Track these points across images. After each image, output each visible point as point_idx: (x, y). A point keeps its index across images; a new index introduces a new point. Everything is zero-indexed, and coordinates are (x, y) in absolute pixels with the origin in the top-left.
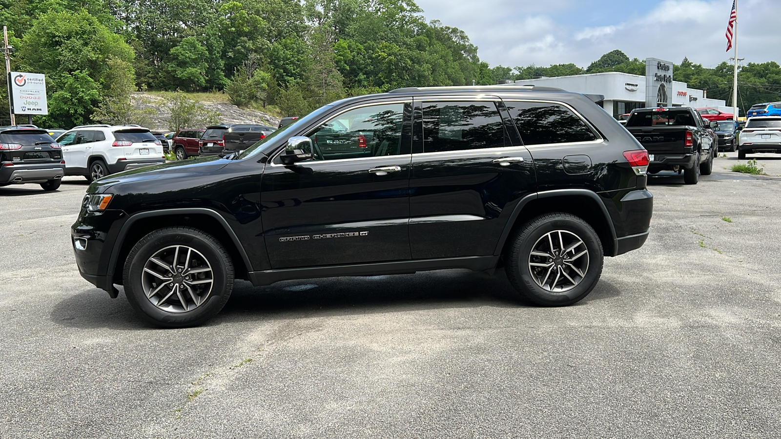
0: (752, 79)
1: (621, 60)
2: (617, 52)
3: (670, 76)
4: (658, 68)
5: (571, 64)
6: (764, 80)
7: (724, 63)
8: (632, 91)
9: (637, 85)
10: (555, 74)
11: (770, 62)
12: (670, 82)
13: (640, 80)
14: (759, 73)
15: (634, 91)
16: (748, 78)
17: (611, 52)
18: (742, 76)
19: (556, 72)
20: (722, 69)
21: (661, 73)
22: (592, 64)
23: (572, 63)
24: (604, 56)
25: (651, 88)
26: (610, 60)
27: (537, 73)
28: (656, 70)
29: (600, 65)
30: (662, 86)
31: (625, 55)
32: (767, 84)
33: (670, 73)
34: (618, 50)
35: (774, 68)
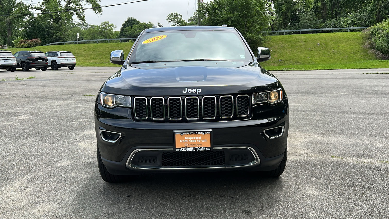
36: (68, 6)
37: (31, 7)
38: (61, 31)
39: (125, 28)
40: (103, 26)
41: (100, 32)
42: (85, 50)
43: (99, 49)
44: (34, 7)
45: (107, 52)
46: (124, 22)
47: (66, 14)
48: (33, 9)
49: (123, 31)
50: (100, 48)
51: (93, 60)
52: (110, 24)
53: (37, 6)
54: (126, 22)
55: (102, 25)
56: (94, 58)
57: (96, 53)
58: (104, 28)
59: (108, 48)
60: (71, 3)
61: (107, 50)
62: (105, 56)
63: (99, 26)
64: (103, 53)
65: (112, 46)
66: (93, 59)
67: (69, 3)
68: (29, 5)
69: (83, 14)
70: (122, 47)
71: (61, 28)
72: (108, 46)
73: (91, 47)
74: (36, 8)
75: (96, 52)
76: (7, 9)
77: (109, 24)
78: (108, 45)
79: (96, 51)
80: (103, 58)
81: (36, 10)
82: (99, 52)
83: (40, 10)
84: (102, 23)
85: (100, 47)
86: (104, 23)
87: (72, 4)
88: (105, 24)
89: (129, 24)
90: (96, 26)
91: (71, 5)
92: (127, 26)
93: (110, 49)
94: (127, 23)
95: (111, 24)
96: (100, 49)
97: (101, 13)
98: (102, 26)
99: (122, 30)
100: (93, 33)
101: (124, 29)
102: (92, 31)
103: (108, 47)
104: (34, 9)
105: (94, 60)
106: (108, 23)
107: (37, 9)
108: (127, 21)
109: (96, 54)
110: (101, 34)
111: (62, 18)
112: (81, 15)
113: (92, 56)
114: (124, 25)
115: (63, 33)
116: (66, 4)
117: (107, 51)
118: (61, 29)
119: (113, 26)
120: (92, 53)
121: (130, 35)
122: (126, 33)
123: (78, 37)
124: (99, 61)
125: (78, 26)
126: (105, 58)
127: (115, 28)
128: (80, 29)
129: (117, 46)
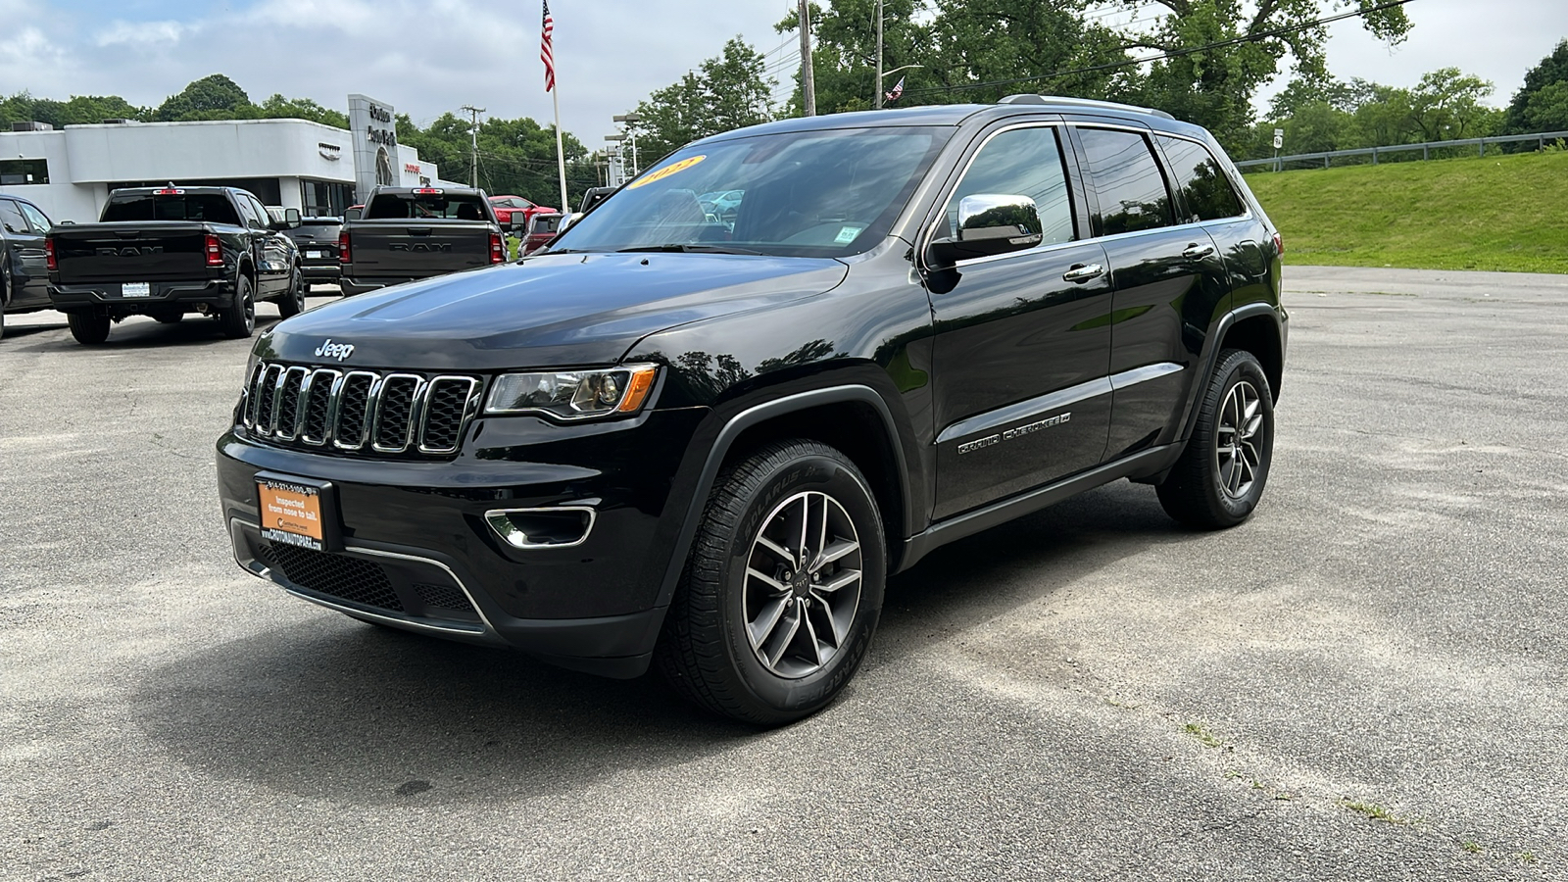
0: (501, 147)
1: (232, 97)
2: (220, 80)
3: (392, 134)
4: (372, 117)
5: (115, 98)
6: (520, 150)
7: (449, 116)
8: (333, 159)
9: (339, 149)
10: (86, 117)
11: (524, 118)
12: (394, 145)
13: (341, 138)
14: (511, 138)
15: (335, 159)
16: (494, 146)
17: (207, 79)
18: (484, 142)
19: (86, 114)
20: (447, 127)
21: (378, 126)
22: (169, 100)
23: (118, 96)
24: (193, 85)
25: (363, 155)
26: (206, 94)
27: (39, 112)
28: (368, 121)
29: (186, 103)
30: (381, 152)
31: (237, 87)
32: (525, 157)
33: (391, 128)
34: (221, 76)
35: (534, 130)
36: (1266, 21)
37: (1130, 41)
38: (1221, 126)
39: (1538, 90)
40: (1430, 90)
41: (1410, 115)
42: (1268, 197)
43: (1324, 190)
44: (1137, 40)
45: (1354, 206)
46: (1538, 65)
47: (1250, 53)
48: (1132, 47)
49: (1527, 105)
50: (1329, 188)
51: (1290, 238)
52: (1461, 77)
53: (1148, 33)
54: (1545, 63)
55: (1425, 87)
56: (1294, 232)
57: (1308, 209)
58: (1432, 99)
59: (1361, 189)
60: (1276, 8)
61: (1358, 193)
62: (1342, 222)
63: (1409, 90)
64: (1336, 209)
65: (1382, 177)
66: (1290, 234)
67: (1266, 9)
68: (1123, 31)
69: (1318, 46)
70: (1426, 181)
71: (1221, 113)
72: (1364, 180)
73: (1294, 183)
74: (1145, 43)
75: (1311, 204)
76: (1050, 55)
77: (1456, 78)
78: (1368, 173)
79: (1311, 201)
80: (1332, 230)
81: (1143, 48)
82: (1321, 204)
83: (1157, 47)
84: (1425, 79)
85: (1329, 185)
86: (1436, 75)
87: (1279, 12)
88: (1438, 79)
89: (1560, 72)
90: (1397, 94)
91: (1274, 18)
92: (1546, 80)
93: (1372, 192)
94: (1552, 67)
95: (1466, 79)
96: (1329, 191)
97: (1403, 37)
98: (1425, 91)
99: (1521, 102)
100: (1382, 123)
101: (1529, 98)
102: (1376, 116)
103: (1365, 184)
104: (1138, 45)
105: (1292, 240)
106: (1453, 73)
107: (1146, 46)
108: (1551, 56)
109: (1307, 212)
110: (1416, 123)
111: (1229, 71)
112: (1311, 52)
113: (1289, 221)
114: (1534, 79)
115: (1224, 133)
116: (1256, 15)
117: (1355, 198)
118: (1219, 116)
119: (1477, 85)
120: (1295, 208)
121: (1557, 122)
122: (1540, 114)
123: (1279, 146)
124: (1313, 243)
125: (1333, 97)
126: (1343, 227)
127: (1483, 94)
128: (1325, 111)
129: (1406, 177)
